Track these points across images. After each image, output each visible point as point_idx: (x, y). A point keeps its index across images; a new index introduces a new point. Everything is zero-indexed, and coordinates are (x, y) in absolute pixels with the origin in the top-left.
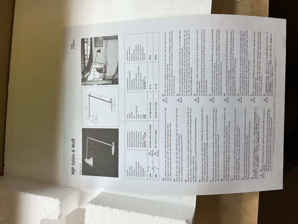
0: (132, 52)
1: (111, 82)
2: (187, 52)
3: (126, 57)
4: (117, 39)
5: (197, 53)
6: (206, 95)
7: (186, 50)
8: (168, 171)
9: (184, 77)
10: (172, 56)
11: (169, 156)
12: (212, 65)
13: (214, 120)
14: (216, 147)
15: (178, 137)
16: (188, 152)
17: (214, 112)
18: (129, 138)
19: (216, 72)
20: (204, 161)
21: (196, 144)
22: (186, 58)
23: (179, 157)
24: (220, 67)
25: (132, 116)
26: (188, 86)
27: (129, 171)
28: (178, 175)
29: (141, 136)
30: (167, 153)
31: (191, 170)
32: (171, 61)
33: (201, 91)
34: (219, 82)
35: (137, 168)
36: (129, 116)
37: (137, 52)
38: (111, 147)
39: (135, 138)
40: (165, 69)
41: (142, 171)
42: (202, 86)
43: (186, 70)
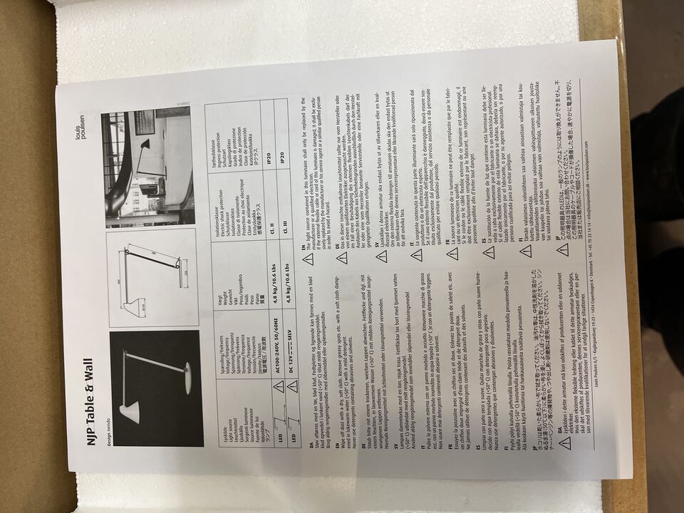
0: (224, 146)
1: (177, 218)
2: (354, 145)
3: (210, 157)
4: (189, 114)
5: (379, 148)
6: (403, 244)
7: (352, 141)
8: (322, 425)
9: (351, 204)
10: (321, 155)
11: (324, 391)
12: (415, 175)
13: (424, 302)
14: (432, 366)
15: (342, 344)
16: (367, 378)
17: (423, 283)
18: (225, 352)
19: (424, 190)
20: (403, 400)
21: (384, 360)
22: (353, 159)
23: (347, 391)
24: (434, 178)
25: (231, 298)
26: (360, 225)
27: (228, 429)
28: (346, 434)
29: (254, 346)
30: (317, 383)
31: (374, 422)
32: (319, 166)
33: (390, 235)
34: (433, 214)
35: (249, 422)
36: (223, 300)
37: (237, 145)
38: (183, 375)
39: (241, 350)
40: (306, 187)
41: (260, 429)
42: (392, 224)
43: (354, 188)
